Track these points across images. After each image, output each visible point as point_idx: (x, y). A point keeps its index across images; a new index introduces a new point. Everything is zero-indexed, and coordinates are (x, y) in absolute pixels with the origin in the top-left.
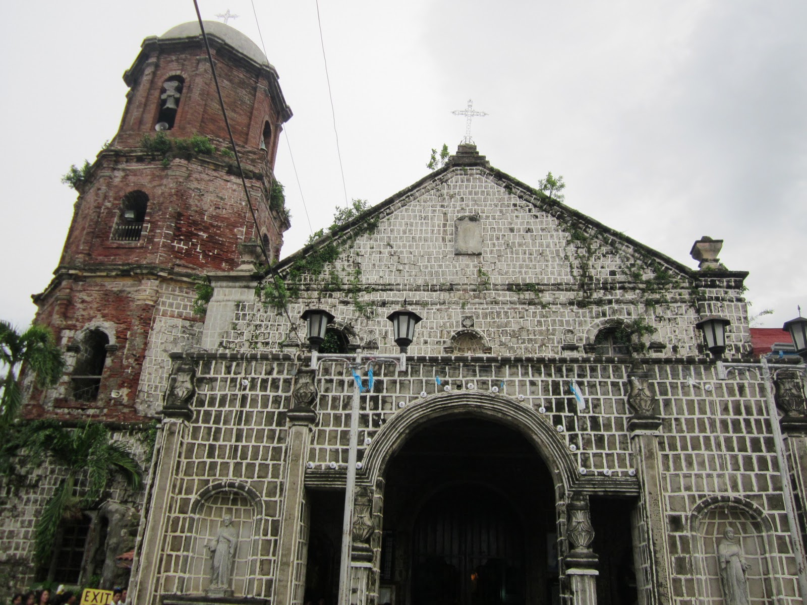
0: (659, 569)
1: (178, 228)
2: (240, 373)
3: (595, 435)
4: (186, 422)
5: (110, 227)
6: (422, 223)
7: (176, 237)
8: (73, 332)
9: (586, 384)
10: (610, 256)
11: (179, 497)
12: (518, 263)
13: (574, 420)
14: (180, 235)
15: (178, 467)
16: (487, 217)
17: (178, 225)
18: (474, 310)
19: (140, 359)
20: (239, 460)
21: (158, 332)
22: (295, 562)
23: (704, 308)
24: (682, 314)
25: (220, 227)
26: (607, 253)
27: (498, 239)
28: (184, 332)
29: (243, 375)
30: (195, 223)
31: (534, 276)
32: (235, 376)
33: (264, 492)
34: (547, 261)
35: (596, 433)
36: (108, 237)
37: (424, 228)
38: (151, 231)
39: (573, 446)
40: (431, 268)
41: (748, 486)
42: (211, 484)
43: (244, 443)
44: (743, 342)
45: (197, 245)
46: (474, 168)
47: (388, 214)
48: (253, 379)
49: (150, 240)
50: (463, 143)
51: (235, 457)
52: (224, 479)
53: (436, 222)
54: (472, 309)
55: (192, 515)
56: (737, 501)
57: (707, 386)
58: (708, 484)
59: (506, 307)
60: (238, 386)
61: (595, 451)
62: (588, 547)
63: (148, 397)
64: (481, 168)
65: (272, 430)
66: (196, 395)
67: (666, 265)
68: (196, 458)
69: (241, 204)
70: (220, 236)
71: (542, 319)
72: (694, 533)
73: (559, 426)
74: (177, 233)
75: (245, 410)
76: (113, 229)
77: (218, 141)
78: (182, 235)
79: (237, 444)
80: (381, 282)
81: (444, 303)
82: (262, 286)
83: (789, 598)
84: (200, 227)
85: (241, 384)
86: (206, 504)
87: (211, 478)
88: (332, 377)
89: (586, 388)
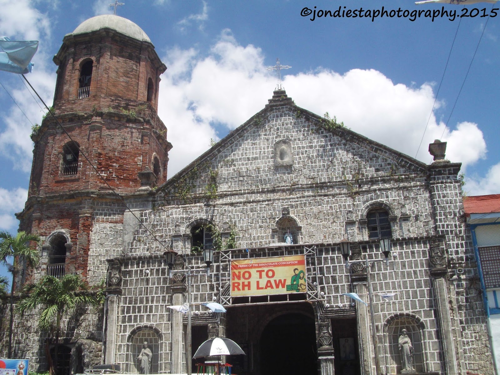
0: (365, 353)
1: (100, 164)
2: (144, 267)
3: (334, 286)
4: (119, 296)
5: (58, 167)
6: (253, 148)
7: (99, 169)
8: (44, 237)
9: (329, 258)
10: (374, 159)
11: (120, 334)
12: (316, 169)
13: (323, 279)
14: (101, 168)
15: (118, 319)
16: (295, 140)
17: (100, 161)
18: (289, 203)
19: (86, 250)
20: (148, 313)
21: (95, 233)
22: (182, 363)
23: (434, 189)
24: (420, 194)
25: (126, 158)
26: (373, 157)
27: (302, 154)
28: (111, 231)
29: (146, 268)
30: (110, 158)
31: (326, 177)
32: (142, 269)
33: (163, 329)
34: (335, 166)
35: (334, 285)
36: (57, 173)
37: (255, 151)
38: (83, 167)
39: (323, 293)
40: (261, 177)
41: (414, 307)
42: (135, 327)
43: (150, 304)
44: (458, 210)
45: (113, 173)
46: (285, 107)
47: (231, 144)
48: (152, 269)
49: (84, 173)
50: (277, 90)
51: (146, 312)
52: (142, 323)
53: (262, 146)
54: (288, 202)
55: (128, 343)
56: (408, 315)
57: (394, 254)
58: (393, 307)
59: (310, 199)
60: (144, 274)
61: (334, 294)
62: (330, 345)
63: (94, 274)
64: (289, 106)
65: (164, 296)
66: (123, 281)
67: (410, 162)
68: (127, 314)
69: (138, 141)
70: (126, 165)
71: (333, 205)
72: (385, 334)
73: (315, 283)
74: (99, 167)
75: (149, 286)
76: (60, 168)
77: (118, 100)
78: (103, 167)
79: (147, 305)
80: (230, 190)
81: (270, 200)
82: (155, 199)
83: (432, 362)
84: (114, 160)
85: (145, 272)
86: (134, 337)
87: (135, 324)
88: (193, 265)
89: (329, 261)
